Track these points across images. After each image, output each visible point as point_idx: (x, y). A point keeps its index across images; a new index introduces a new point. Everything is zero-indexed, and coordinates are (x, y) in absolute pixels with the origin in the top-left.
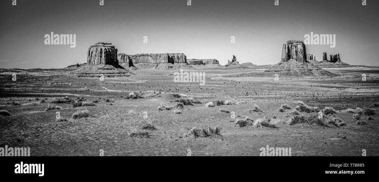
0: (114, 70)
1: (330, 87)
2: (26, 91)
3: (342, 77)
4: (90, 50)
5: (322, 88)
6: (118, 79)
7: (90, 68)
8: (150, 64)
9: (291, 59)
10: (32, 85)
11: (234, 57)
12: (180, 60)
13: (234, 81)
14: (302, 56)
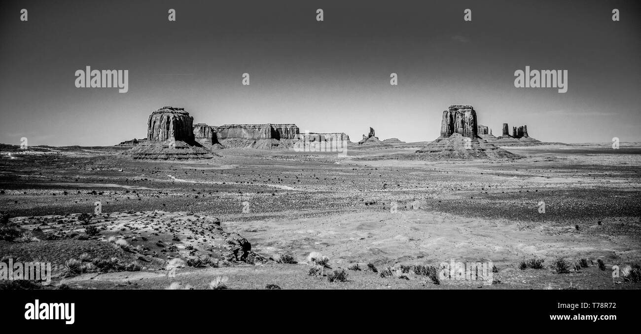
0: (188, 150)
1: (509, 175)
2: (52, 180)
3: (528, 160)
4: (151, 119)
5: (497, 177)
6: (193, 163)
7: (152, 146)
8: (245, 141)
9: (454, 134)
10: (63, 172)
11: (372, 130)
12: (289, 135)
13: (368, 167)
14: (471, 129)
